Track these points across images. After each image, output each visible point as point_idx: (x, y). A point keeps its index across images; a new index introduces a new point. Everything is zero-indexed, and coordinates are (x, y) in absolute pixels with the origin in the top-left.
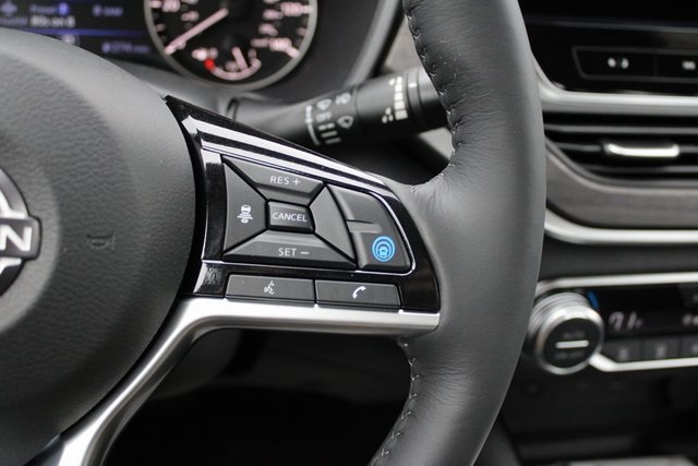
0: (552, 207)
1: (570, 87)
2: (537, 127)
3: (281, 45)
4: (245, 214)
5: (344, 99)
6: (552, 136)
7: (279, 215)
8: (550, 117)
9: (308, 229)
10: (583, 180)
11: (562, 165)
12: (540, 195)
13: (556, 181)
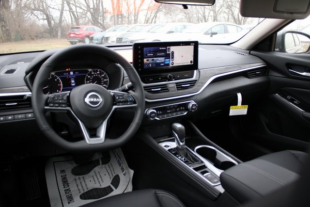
0: (146, 98)
1: (146, 83)
2: (143, 89)
3: (105, 80)
4: (117, 98)
5: (120, 88)
6: (145, 90)
7: (121, 97)
8: (144, 87)
9: (123, 98)
10: (150, 94)
11: (147, 93)
12: (144, 96)
13: (146, 95)
